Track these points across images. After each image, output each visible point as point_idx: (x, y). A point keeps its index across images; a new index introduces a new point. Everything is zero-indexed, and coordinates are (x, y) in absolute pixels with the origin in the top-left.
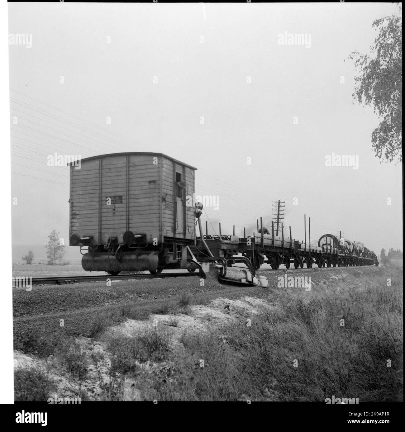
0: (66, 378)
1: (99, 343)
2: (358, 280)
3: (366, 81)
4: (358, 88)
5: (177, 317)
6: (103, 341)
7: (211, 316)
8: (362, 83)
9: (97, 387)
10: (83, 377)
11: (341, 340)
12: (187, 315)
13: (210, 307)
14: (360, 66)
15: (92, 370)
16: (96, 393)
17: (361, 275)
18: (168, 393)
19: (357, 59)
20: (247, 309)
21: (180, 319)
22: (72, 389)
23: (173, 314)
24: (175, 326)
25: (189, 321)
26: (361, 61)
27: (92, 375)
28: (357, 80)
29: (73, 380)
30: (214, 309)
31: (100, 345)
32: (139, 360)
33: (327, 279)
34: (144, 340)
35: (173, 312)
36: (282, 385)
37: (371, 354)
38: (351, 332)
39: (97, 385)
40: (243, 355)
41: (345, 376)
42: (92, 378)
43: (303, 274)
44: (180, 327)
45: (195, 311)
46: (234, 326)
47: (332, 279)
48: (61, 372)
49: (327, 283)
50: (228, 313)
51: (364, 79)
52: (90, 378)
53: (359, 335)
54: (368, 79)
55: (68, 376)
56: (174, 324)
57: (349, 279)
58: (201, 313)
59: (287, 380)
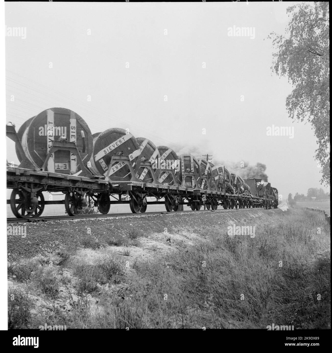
0: (42, 297)
1: (67, 270)
2: (271, 219)
3: (282, 56)
4: (275, 63)
5: (129, 248)
6: (70, 268)
7: (156, 247)
8: (279, 58)
9: (67, 305)
10: (55, 297)
11: (260, 265)
12: (137, 246)
13: (155, 240)
14: (276, 44)
15: (62, 291)
16: (67, 309)
17: (273, 214)
18: (126, 308)
19: (274, 39)
20: (185, 242)
21: (132, 250)
22: (48, 306)
23: (126, 246)
24: (128, 256)
25: (139, 251)
26: (277, 40)
27: (62, 295)
28: (274, 55)
29: (48, 299)
30: (159, 242)
31: (67, 271)
32: (100, 282)
33: (247, 217)
34: (103, 267)
35: (126, 244)
36: (216, 300)
37: (285, 276)
38: (268, 259)
39: (67, 303)
40: (184, 277)
41: (264, 293)
42: (63, 298)
43: (227, 214)
44: (132, 256)
45: (143, 243)
46: (175, 255)
47: (251, 217)
48: (38, 292)
49: (247, 221)
50: (170, 245)
51: (280, 55)
52: (61, 297)
53: (274, 261)
54: (283, 55)
55: (43, 296)
56: (127, 254)
57: (264, 217)
58: (148, 244)
59: (219, 296)
